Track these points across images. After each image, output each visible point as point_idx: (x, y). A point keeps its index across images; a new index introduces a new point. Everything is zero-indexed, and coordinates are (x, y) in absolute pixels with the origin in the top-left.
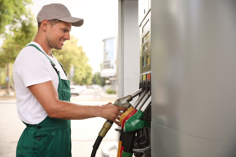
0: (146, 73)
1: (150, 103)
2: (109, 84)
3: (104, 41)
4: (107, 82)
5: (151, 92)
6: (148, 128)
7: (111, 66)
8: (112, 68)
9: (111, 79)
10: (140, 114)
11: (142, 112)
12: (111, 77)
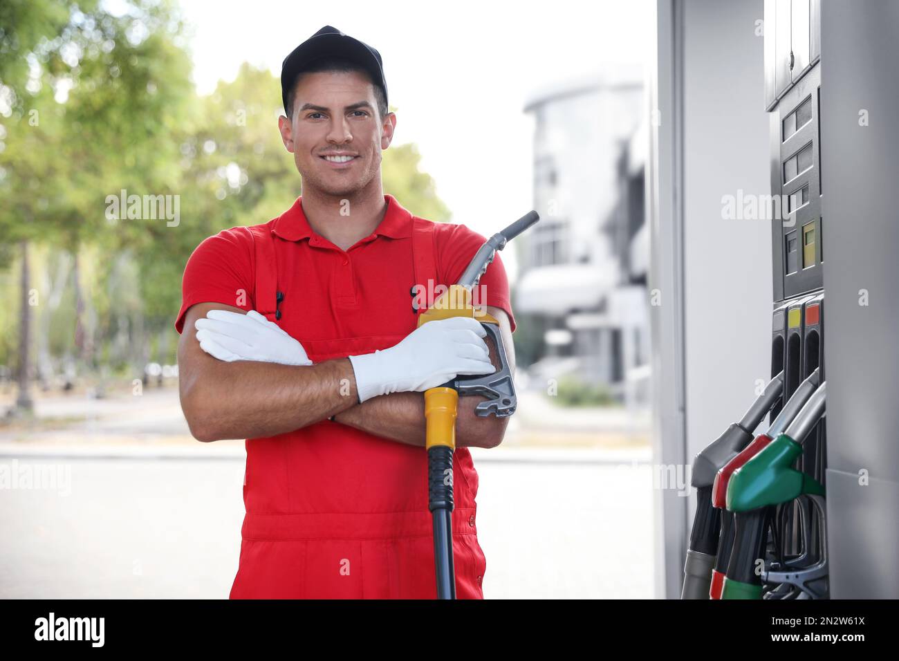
0: (801, 302)
1: (823, 409)
2: (566, 351)
3: (536, 107)
4: (556, 338)
5: (822, 371)
6: (814, 497)
7: (577, 249)
8: (585, 260)
9: (576, 322)
10: (787, 449)
11: (793, 441)
12: (575, 311)
